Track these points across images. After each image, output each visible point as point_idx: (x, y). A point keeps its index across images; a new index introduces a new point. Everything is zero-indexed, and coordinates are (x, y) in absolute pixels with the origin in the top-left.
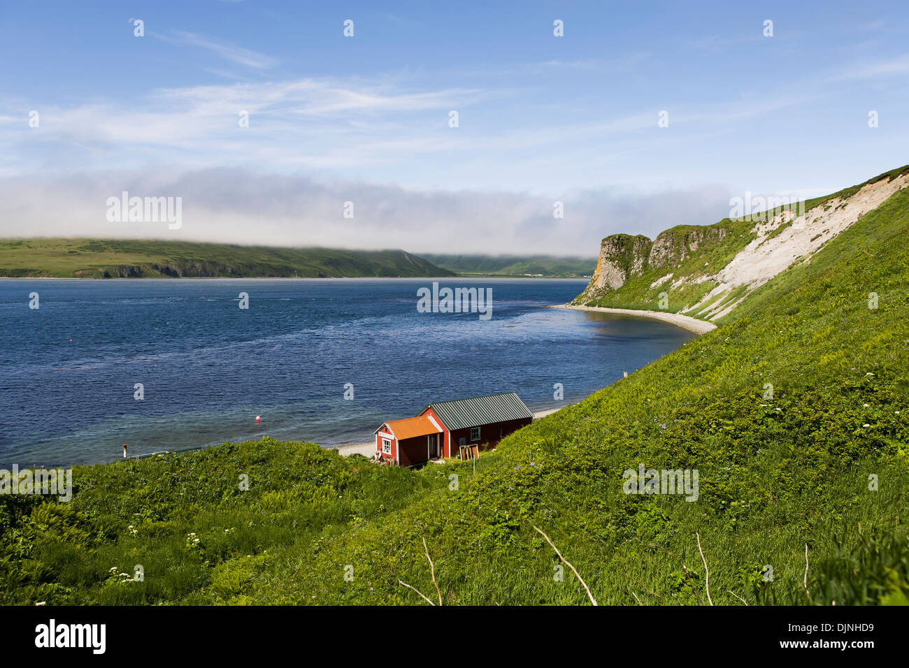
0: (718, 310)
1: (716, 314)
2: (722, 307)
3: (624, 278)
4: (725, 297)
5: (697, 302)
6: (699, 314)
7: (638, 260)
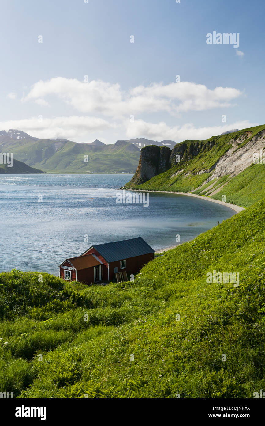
0: (213, 190)
1: (212, 192)
2: (215, 188)
3: (155, 172)
4: (216, 182)
5: (199, 186)
6: (202, 192)
7: (163, 161)
